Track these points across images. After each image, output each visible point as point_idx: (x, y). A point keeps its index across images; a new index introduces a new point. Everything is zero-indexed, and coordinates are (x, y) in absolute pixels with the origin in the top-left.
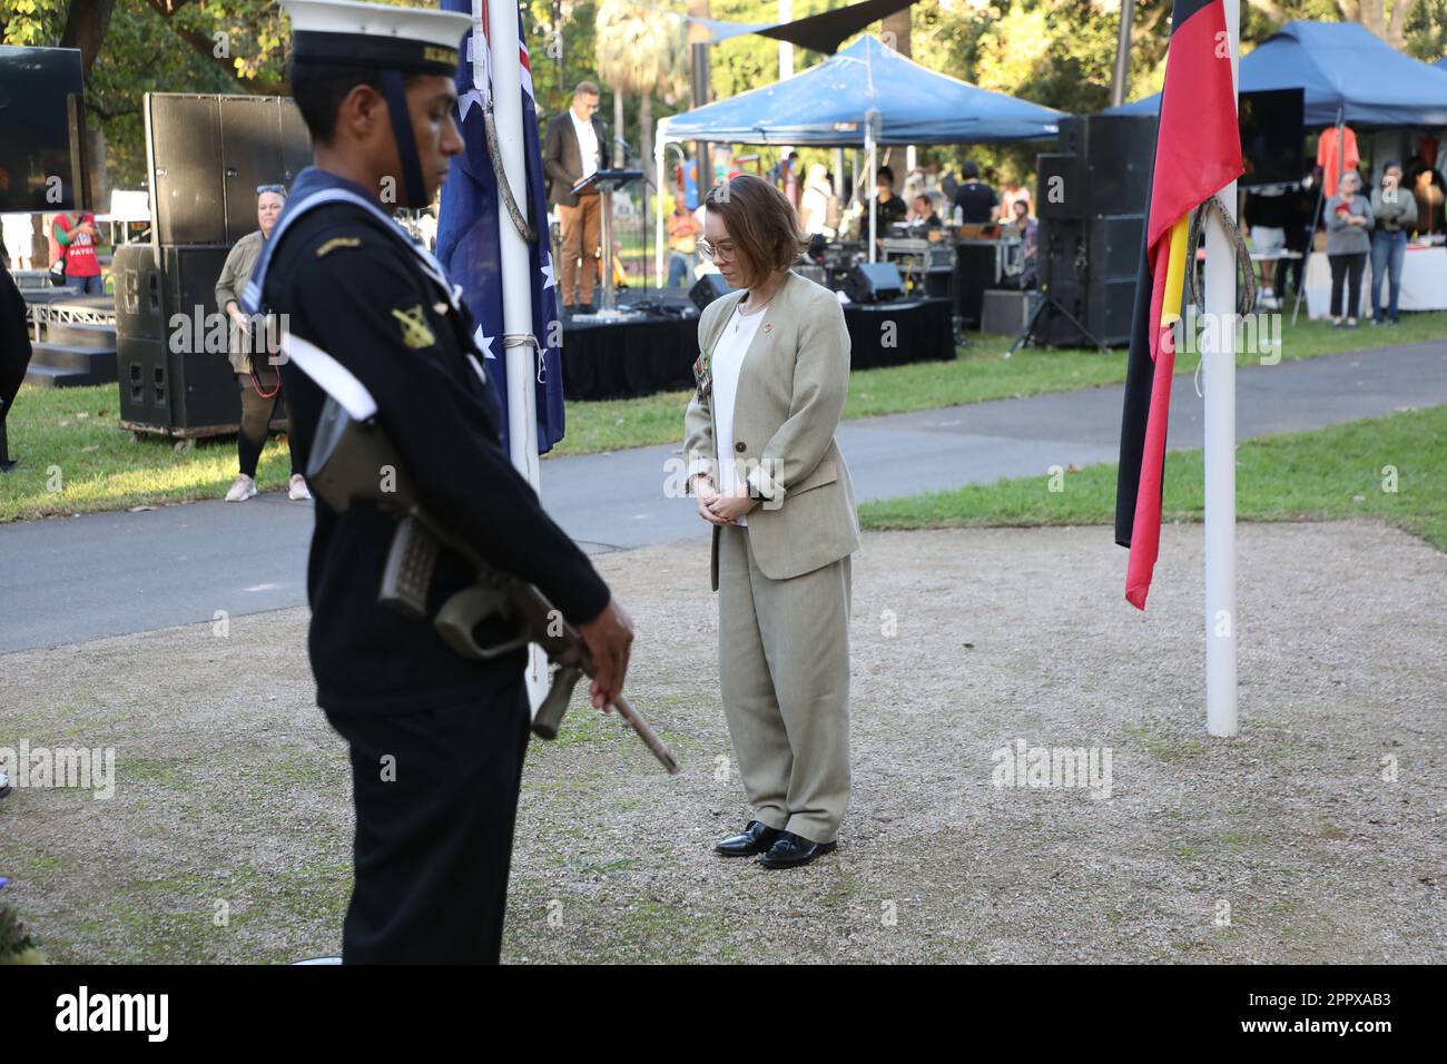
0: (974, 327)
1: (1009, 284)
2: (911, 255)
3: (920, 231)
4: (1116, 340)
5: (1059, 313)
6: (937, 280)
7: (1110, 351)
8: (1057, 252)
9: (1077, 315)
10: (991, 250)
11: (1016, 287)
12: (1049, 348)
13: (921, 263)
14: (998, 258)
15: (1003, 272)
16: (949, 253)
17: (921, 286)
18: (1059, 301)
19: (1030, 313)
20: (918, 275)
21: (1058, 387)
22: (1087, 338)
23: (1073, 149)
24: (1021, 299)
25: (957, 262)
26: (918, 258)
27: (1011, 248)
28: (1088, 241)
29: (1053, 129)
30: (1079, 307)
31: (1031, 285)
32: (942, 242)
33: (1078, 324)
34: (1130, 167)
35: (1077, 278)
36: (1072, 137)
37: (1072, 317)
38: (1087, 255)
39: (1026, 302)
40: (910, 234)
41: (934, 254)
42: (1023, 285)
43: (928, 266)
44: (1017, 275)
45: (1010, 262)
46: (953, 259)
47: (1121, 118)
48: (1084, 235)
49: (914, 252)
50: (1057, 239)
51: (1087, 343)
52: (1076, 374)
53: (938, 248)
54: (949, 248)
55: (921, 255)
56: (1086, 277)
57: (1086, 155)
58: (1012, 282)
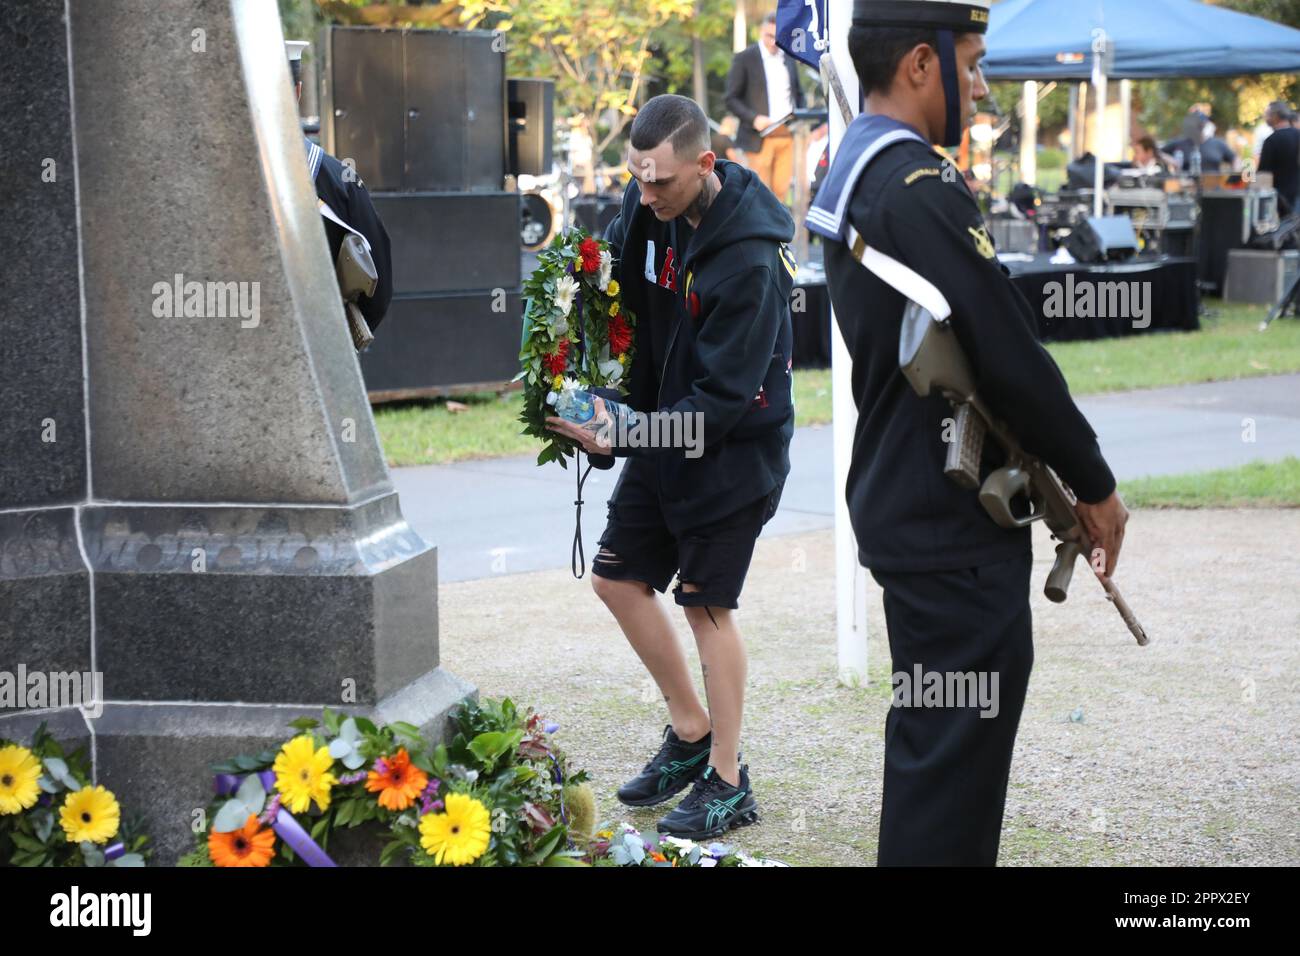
0: (1217, 294)
1: (1259, 243)
2: (1143, 208)
3: (1157, 179)
6: (1175, 238)
10: (1238, 203)
11: (1268, 247)
13: (1156, 217)
14: (1247, 212)
15: (1253, 229)
16: (1189, 207)
17: (1154, 245)
19: (1285, 278)
20: (1151, 232)
24: (1275, 261)
25: (1198, 217)
26: (1152, 212)
27: (1263, 201)
32: (1181, 194)
39: (1281, 263)
40: (1143, 183)
41: (1172, 207)
42: (1278, 244)
43: (1165, 221)
44: (1269, 233)
45: (1261, 218)
46: (1194, 213)
49: (1148, 205)
53: (1177, 200)
54: (1190, 201)
55: (1156, 209)
58: (1263, 240)
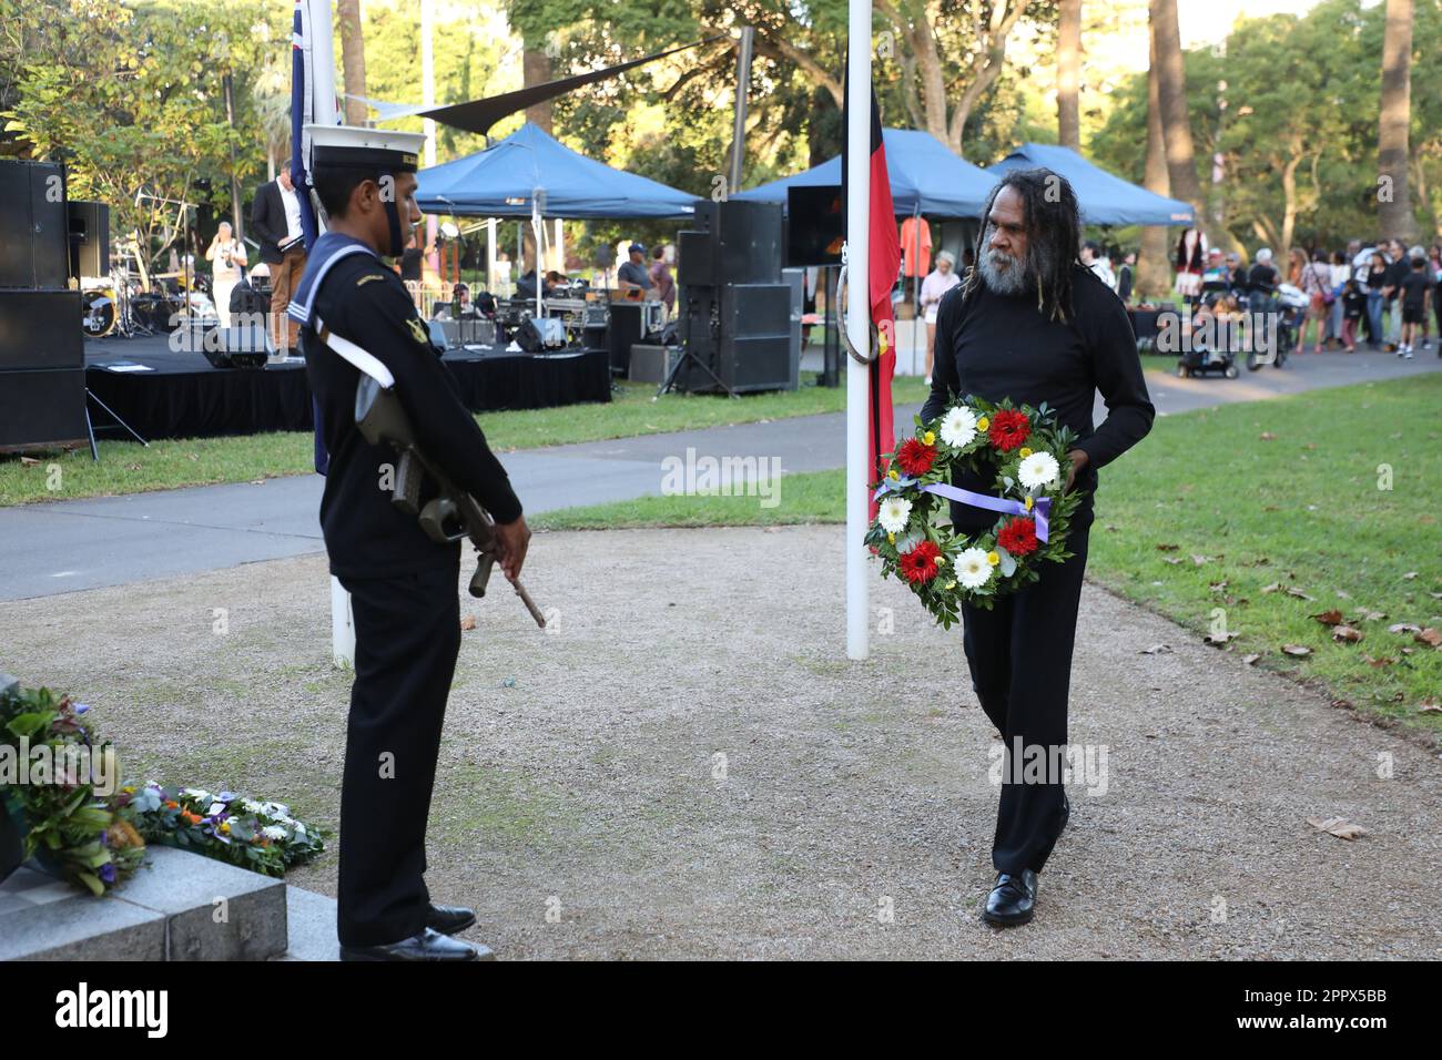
0: (624, 376)
1: (652, 339)
2: (571, 313)
3: (579, 292)
4: (743, 388)
5: (697, 364)
6: (593, 335)
7: (738, 397)
8: (695, 313)
9: (711, 366)
10: (637, 310)
11: (658, 342)
12: (688, 394)
13: (580, 319)
14: (643, 317)
15: (647, 329)
16: (603, 312)
17: (579, 340)
18: (697, 354)
19: (671, 365)
20: (577, 329)
21: (699, 424)
22: (718, 386)
23: (707, 227)
24: (662, 352)
25: (609, 319)
26: (577, 316)
27: (654, 309)
28: (720, 304)
29: (690, 210)
30: (713, 360)
31: (671, 341)
32: (597, 302)
33: (713, 374)
34: (754, 244)
35: (711, 335)
36: (707, 217)
37: (707, 368)
38: (719, 315)
39: (667, 354)
41: (590, 312)
42: (664, 341)
43: (586, 323)
44: (658, 332)
45: (653, 322)
46: (606, 318)
47: (746, 202)
48: (717, 300)
49: (574, 310)
50: (695, 302)
51: (720, 390)
52: (712, 414)
53: (594, 308)
54: (603, 308)
55: (580, 313)
56: (718, 335)
57: (718, 232)
58: (655, 337)
